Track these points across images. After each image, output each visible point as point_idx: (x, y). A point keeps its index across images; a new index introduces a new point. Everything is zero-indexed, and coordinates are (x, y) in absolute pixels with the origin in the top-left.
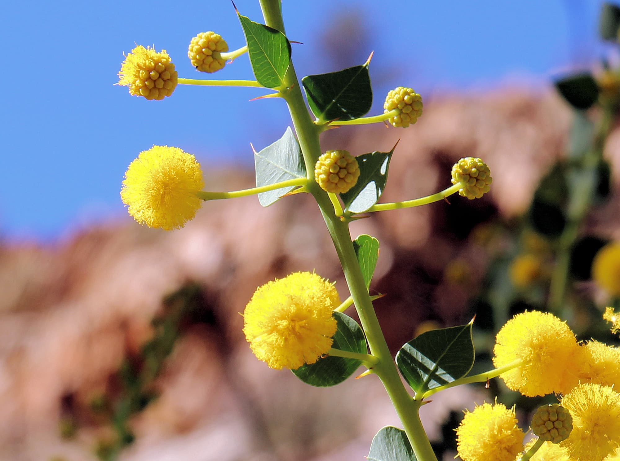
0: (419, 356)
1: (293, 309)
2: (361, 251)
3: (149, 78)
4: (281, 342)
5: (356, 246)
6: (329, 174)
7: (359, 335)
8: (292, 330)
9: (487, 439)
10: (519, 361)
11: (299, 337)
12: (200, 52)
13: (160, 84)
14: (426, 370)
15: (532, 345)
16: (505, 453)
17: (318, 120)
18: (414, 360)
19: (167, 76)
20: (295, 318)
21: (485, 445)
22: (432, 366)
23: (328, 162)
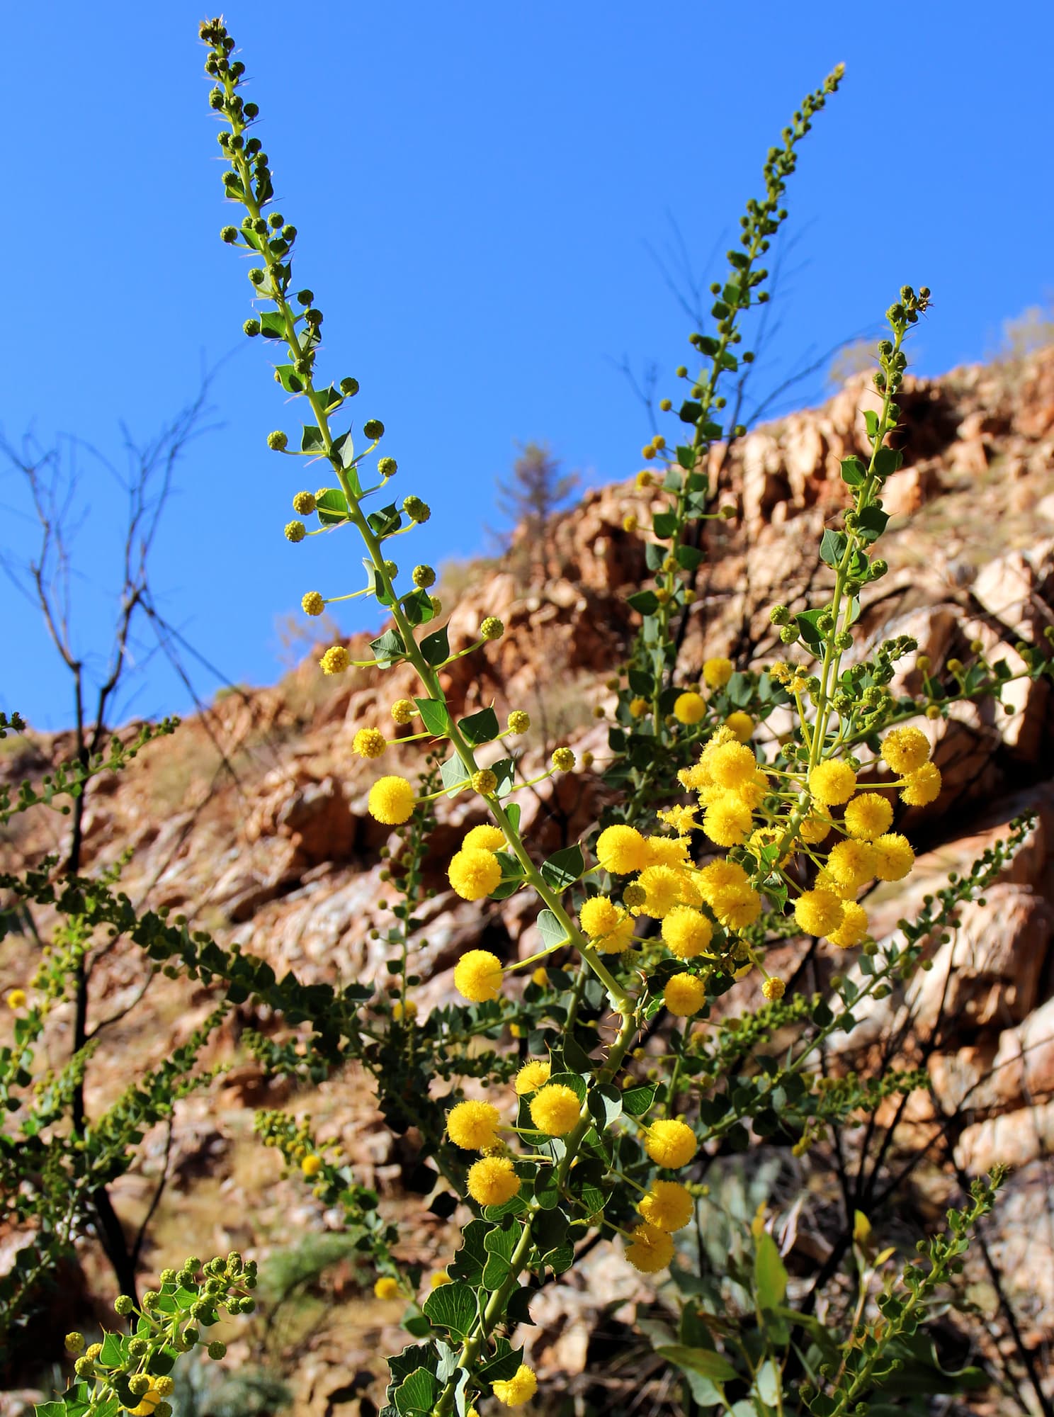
0: (553, 868)
1: (474, 867)
2: (510, 813)
3: (370, 747)
4: (472, 886)
5: (506, 811)
6: (480, 785)
7: (517, 863)
8: (476, 879)
9: (596, 919)
10: (611, 856)
11: (481, 882)
12: (398, 713)
13: (377, 749)
14: (559, 876)
15: (618, 847)
16: (609, 925)
17: (470, 745)
18: (551, 871)
19: (380, 744)
20: (477, 872)
21: (597, 923)
22: (562, 873)
23: (478, 778)
